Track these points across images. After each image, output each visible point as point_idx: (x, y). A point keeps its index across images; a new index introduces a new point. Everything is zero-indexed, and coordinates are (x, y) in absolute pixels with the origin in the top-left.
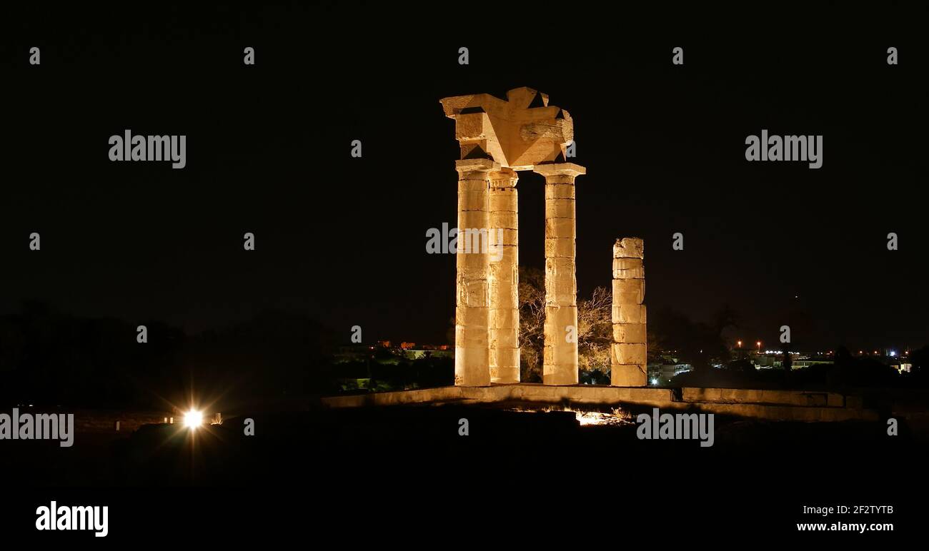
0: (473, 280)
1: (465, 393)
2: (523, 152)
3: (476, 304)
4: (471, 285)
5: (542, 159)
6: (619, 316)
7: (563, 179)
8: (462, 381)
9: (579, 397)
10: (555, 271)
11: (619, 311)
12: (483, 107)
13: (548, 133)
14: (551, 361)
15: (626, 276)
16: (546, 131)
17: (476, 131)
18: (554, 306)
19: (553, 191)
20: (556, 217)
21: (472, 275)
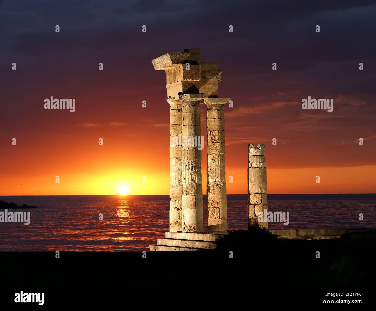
0: (199, 168)
5: (210, 93)
11: (258, 187)
12: (197, 61)
13: (214, 78)
14: (218, 216)
15: (262, 166)
16: (213, 77)
17: (196, 76)
18: (219, 183)
19: (218, 114)
20: (220, 130)
21: (198, 164)
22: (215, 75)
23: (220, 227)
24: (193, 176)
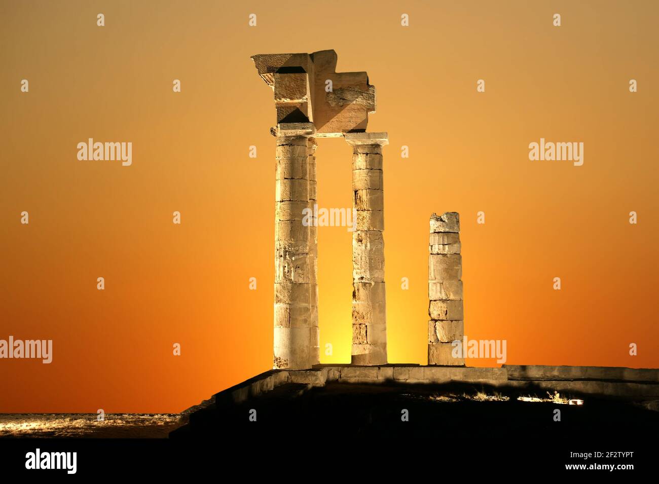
0: (298, 254)
1: (293, 377)
2: (331, 119)
3: (301, 281)
4: (296, 260)
5: (352, 126)
6: (441, 292)
7: (376, 149)
8: (287, 364)
9: (407, 377)
10: (369, 245)
11: (441, 288)
12: (304, 67)
13: (359, 100)
14: (364, 340)
15: (449, 251)
16: (357, 98)
17: (298, 92)
18: (367, 282)
19: (366, 161)
20: (369, 189)
21: (297, 248)
22: (361, 93)
23: (367, 358)
24: (286, 269)
